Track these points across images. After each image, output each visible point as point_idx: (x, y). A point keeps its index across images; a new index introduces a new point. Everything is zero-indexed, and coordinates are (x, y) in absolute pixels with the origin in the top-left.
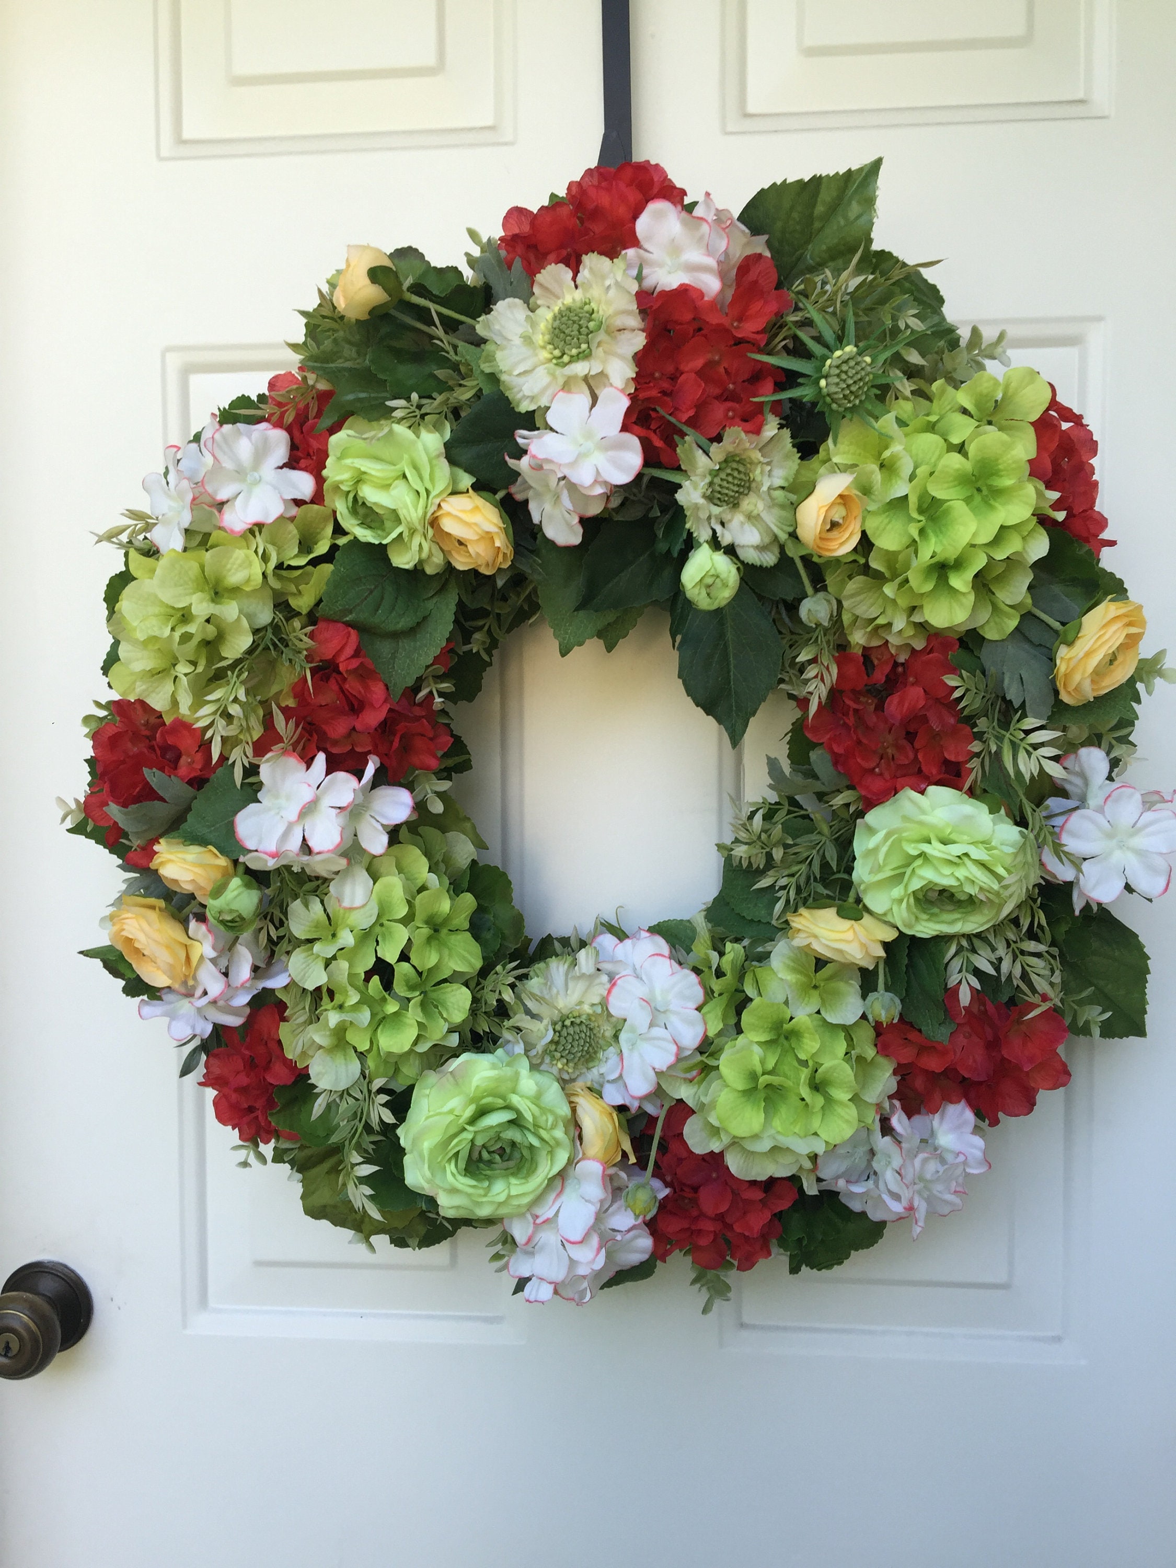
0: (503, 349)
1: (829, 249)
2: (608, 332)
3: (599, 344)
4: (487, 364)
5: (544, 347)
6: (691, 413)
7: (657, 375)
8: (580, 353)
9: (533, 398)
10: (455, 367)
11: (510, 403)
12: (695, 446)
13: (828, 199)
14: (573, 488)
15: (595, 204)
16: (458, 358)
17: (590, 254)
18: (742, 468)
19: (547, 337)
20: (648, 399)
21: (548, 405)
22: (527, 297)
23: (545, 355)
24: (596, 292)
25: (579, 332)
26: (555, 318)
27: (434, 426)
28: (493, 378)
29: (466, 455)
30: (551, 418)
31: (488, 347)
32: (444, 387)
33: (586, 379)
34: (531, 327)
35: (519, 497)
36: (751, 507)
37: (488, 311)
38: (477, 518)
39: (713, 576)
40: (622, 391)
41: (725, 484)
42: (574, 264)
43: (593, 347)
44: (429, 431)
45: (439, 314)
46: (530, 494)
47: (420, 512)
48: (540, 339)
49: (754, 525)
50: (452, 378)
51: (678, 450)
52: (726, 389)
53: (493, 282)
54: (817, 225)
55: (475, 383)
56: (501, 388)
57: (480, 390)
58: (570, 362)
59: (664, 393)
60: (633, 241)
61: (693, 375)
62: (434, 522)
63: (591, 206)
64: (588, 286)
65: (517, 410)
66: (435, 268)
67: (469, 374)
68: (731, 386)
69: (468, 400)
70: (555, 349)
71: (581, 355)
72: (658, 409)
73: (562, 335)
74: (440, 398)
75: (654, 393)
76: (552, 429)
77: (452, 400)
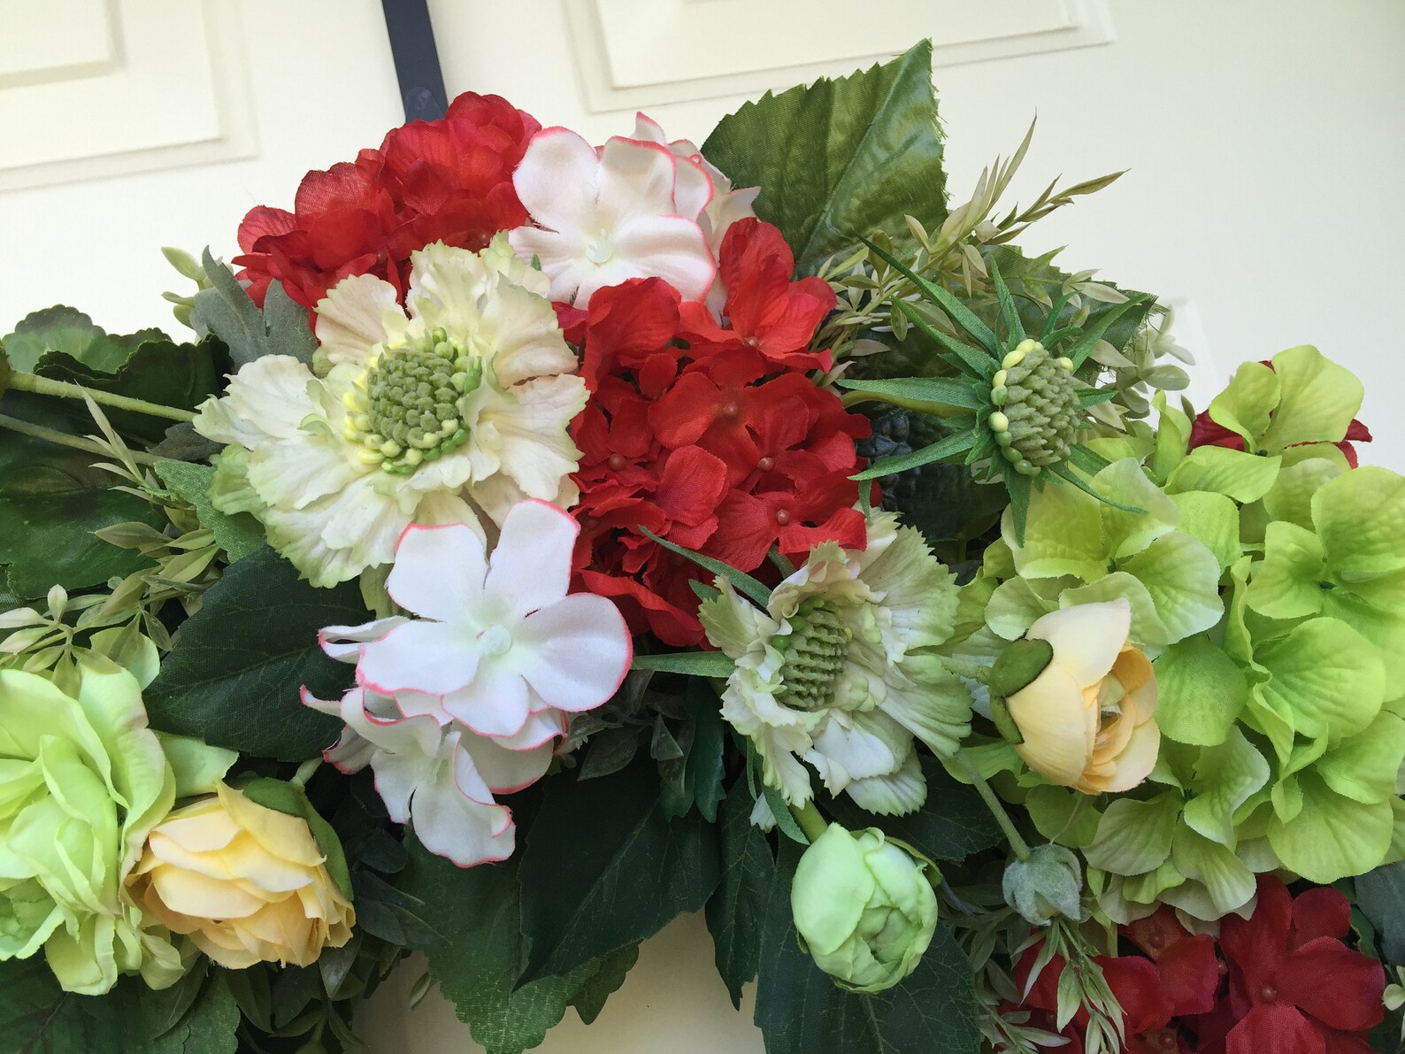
0: (264, 456)
1: (866, 203)
2: (500, 388)
3: (482, 418)
4: (230, 496)
5: (359, 442)
6: (711, 526)
7: (616, 461)
8: (442, 440)
9: (349, 553)
10: (156, 515)
11: (298, 572)
12: (732, 593)
13: (848, 118)
14: (475, 742)
15: (420, 160)
16: (161, 494)
17: (430, 247)
18: (833, 623)
19: (362, 420)
20: (609, 515)
21: (387, 561)
22: (307, 350)
23: (363, 456)
24: (455, 316)
25: (433, 396)
26: (373, 379)
27: (114, 657)
28: (248, 523)
29: (207, 704)
30: (398, 588)
31: (225, 461)
32: (133, 561)
33: (465, 493)
34: (323, 403)
35: (350, 766)
36: (858, 695)
37: (220, 389)
38: (247, 864)
39: (882, 907)
40: (554, 504)
41: (807, 661)
42: (398, 273)
43: (471, 421)
44: (102, 670)
45: (107, 409)
46: (376, 760)
47: (100, 872)
48: (345, 426)
49: (868, 729)
50: (146, 539)
51: (703, 610)
52: (755, 468)
53: (225, 335)
54: (834, 168)
55: (206, 540)
56: (271, 542)
57: (222, 552)
58: (423, 463)
59: (643, 493)
60: (514, 214)
61: (695, 450)
62: (141, 888)
63: (414, 166)
64: (433, 305)
65: (315, 584)
66: (114, 337)
67: (191, 524)
68: (766, 461)
69: (199, 579)
70: (385, 440)
71: (446, 445)
72: (643, 529)
73: (395, 409)
74: (122, 587)
75: (624, 498)
76: (402, 612)
77: (155, 587)
